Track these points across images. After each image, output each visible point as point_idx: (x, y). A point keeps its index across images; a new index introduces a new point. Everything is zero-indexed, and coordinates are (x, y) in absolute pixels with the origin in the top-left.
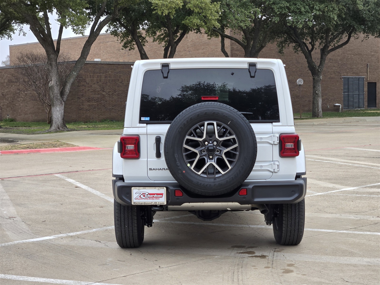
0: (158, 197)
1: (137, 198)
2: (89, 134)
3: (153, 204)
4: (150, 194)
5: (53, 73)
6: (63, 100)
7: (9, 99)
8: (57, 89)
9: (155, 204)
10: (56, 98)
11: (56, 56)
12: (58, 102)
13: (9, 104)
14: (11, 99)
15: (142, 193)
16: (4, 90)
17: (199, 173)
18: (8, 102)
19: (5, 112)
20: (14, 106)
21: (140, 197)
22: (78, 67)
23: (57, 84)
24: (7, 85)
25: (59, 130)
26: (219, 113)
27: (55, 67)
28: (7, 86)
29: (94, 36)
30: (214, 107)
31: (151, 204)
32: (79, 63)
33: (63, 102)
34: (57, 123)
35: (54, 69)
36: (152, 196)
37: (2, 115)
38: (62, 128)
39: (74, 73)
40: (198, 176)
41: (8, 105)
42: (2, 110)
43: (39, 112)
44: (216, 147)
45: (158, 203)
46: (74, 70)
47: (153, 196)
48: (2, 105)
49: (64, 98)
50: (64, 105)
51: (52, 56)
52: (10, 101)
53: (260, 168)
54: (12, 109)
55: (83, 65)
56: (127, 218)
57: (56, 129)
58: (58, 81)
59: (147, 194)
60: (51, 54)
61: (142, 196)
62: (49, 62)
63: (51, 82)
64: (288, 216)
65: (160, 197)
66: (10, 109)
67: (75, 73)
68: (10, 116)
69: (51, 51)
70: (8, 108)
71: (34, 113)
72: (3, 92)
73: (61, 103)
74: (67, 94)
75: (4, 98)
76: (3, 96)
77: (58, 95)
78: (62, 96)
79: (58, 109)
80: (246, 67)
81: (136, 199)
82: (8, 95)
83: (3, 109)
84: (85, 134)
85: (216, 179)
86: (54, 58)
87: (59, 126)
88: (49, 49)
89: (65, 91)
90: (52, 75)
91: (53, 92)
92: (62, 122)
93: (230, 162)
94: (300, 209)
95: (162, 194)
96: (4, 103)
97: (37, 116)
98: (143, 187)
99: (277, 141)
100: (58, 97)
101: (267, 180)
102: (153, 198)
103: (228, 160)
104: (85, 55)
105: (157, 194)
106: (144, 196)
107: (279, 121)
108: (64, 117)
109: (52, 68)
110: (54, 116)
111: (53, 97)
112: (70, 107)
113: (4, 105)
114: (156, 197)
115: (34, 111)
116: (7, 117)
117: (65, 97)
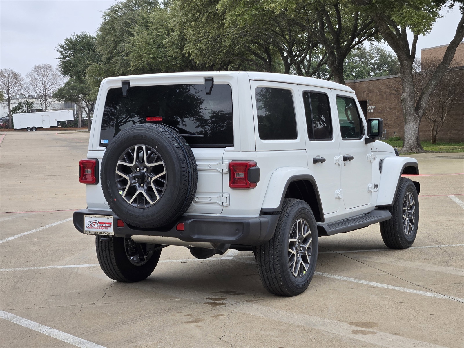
0: (107, 227)
1: (88, 226)
2: (439, 157)
3: (102, 234)
4: (100, 223)
5: (406, 83)
6: (418, 115)
7: (396, 114)
8: (411, 102)
9: (104, 234)
10: (409, 113)
11: (411, 62)
12: (411, 118)
13: (396, 119)
14: (399, 114)
15: (93, 221)
16: (391, 103)
17: (130, 202)
18: (395, 117)
19: (392, 129)
20: (401, 122)
21: (91, 226)
22: (439, 75)
23: (410, 96)
24: (395, 97)
25: (411, 151)
26: (146, 136)
27: (409, 76)
28: (395, 99)
29: (461, 35)
30: (143, 129)
31: (100, 234)
32: (439, 70)
33: (417, 118)
34: (409, 142)
35: (408, 77)
36: (101, 225)
37: (389, 132)
38: (416, 149)
39: (432, 82)
40: (129, 205)
41: (395, 121)
42: (389, 127)
43: (427, 129)
44: (147, 174)
45: (106, 233)
46: (433, 79)
47: (103, 225)
48: (389, 121)
49: (419, 113)
50: (419, 121)
51: (406, 62)
52: (397, 116)
53: (209, 201)
54: (399, 125)
55: (444, 71)
56: (105, 249)
57: (408, 150)
58: (411, 92)
59: (97, 222)
60: (403, 60)
61: (92, 225)
62: (402, 70)
63: (403, 94)
64: (262, 260)
65: (108, 227)
66: (397, 125)
67: (434, 82)
68: (397, 133)
69: (403, 57)
70: (395, 125)
71: (422, 130)
72: (390, 106)
73: (415, 119)
74: (424, 108)
75: (392, 113)
76: (390, 110)
77: (412, 109)
78: (417, 110)
79: (411, 126)
80: (203, 82)
81: (88, 228)
82: (395, 109)
83: (390, 125)
84: (433, 157)
85: (145, 210)
86: (408, 65)
87: (411, 146)
88: (401, 54)
89: (421, 104)
90: (405, 85)
91: (405, 106)
92: (416, 141)
93: (159, 192)
94: (274, 252)
95: (110, 224)
96: (391, 118)
97: (425, 134)
98: (93, 215)
99: (226, 169)
100: (412, 111)
101: (218, 215)
102: (103, 227)
103: (157, 189)
104: (447, 60)
105: (107, 224)
106: (94, 225)
107: (233, 146)
108: (418, 136)
109: (405, 77)
110: (406, 134)
111: (406, 111)
112: (461, 122)
113: (391, 121)
114: (105, 226)
115: (422, 128)
116: (394, 135)
117: (421, 112)
